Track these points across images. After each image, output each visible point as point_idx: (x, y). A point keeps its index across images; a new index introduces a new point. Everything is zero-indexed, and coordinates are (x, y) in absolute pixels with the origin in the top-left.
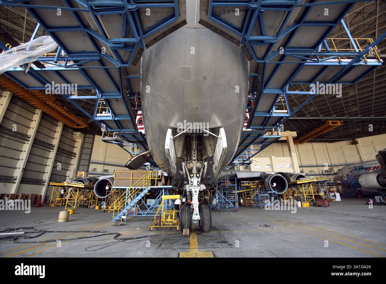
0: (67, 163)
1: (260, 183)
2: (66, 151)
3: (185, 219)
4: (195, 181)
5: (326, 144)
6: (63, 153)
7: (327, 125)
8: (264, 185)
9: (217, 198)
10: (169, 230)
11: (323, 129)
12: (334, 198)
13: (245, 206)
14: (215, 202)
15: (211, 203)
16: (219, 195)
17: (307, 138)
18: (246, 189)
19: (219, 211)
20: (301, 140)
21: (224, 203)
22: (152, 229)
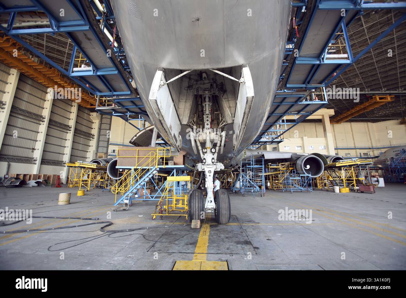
0: (86, 144)
1: (290, 165)
2: (84, 132)
3: (194, 207)
4: (209, 157)
5: (367, 124)
6: (80, 134)
7: (373, 101)
8: (296, 167)
9: (241, 180)
10: (177, 219)
11: (367, 106)
12: (377, 183)
13: (272, 189)
14: (238, 185)
15: (234, 186)
16: (243, 178)
17: (346, 117)
18: (274, 171)
19: (243, 195)
20: (338, 119)
21: (249, 187)
22: (154, 217)
